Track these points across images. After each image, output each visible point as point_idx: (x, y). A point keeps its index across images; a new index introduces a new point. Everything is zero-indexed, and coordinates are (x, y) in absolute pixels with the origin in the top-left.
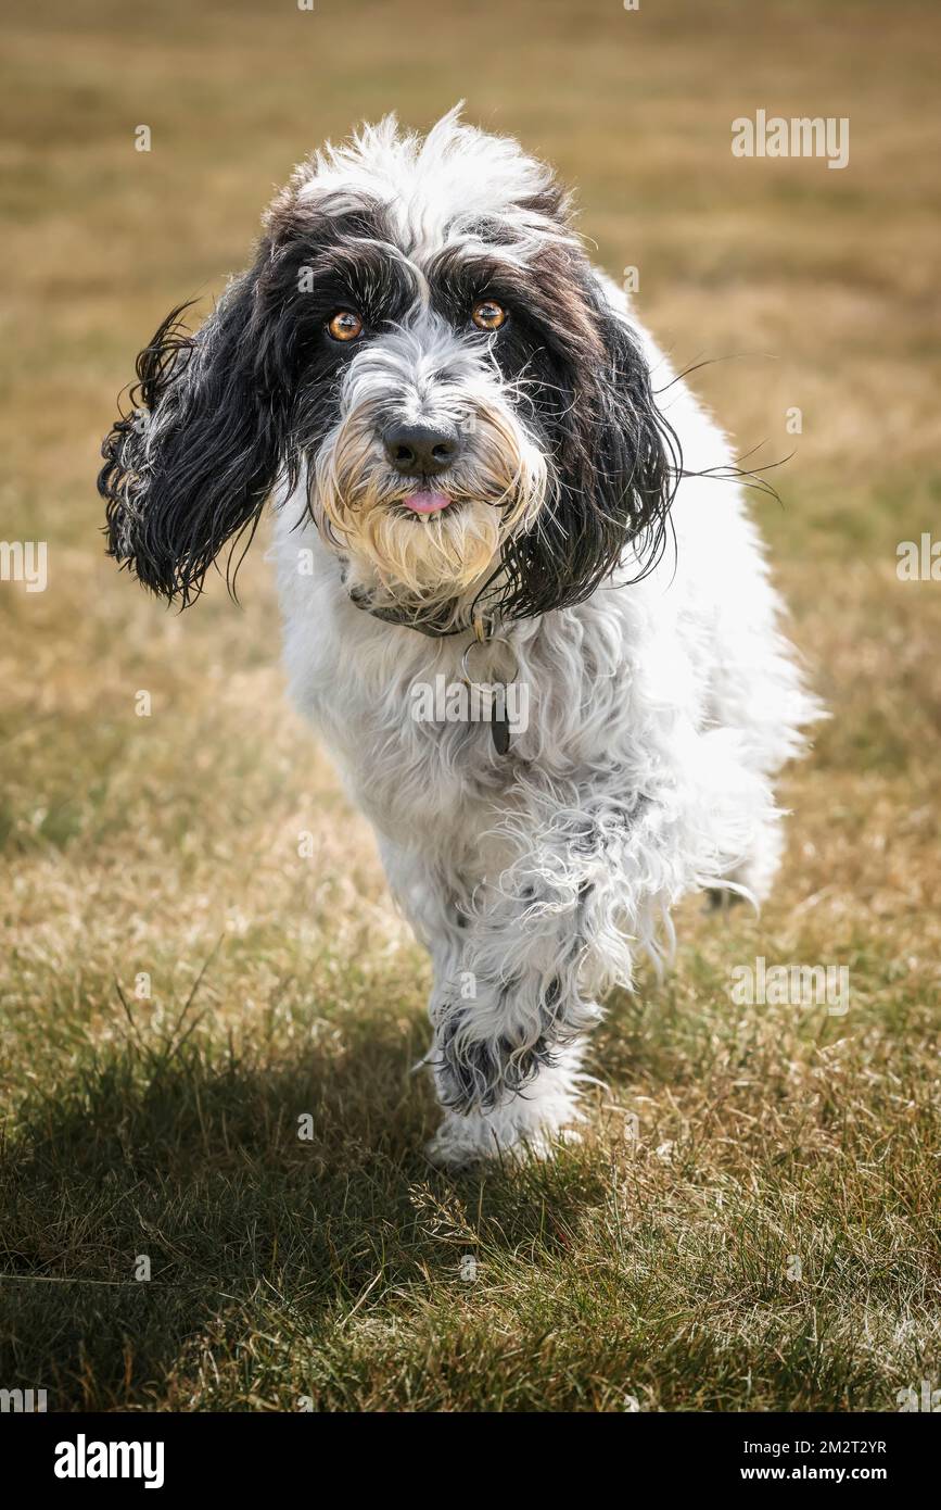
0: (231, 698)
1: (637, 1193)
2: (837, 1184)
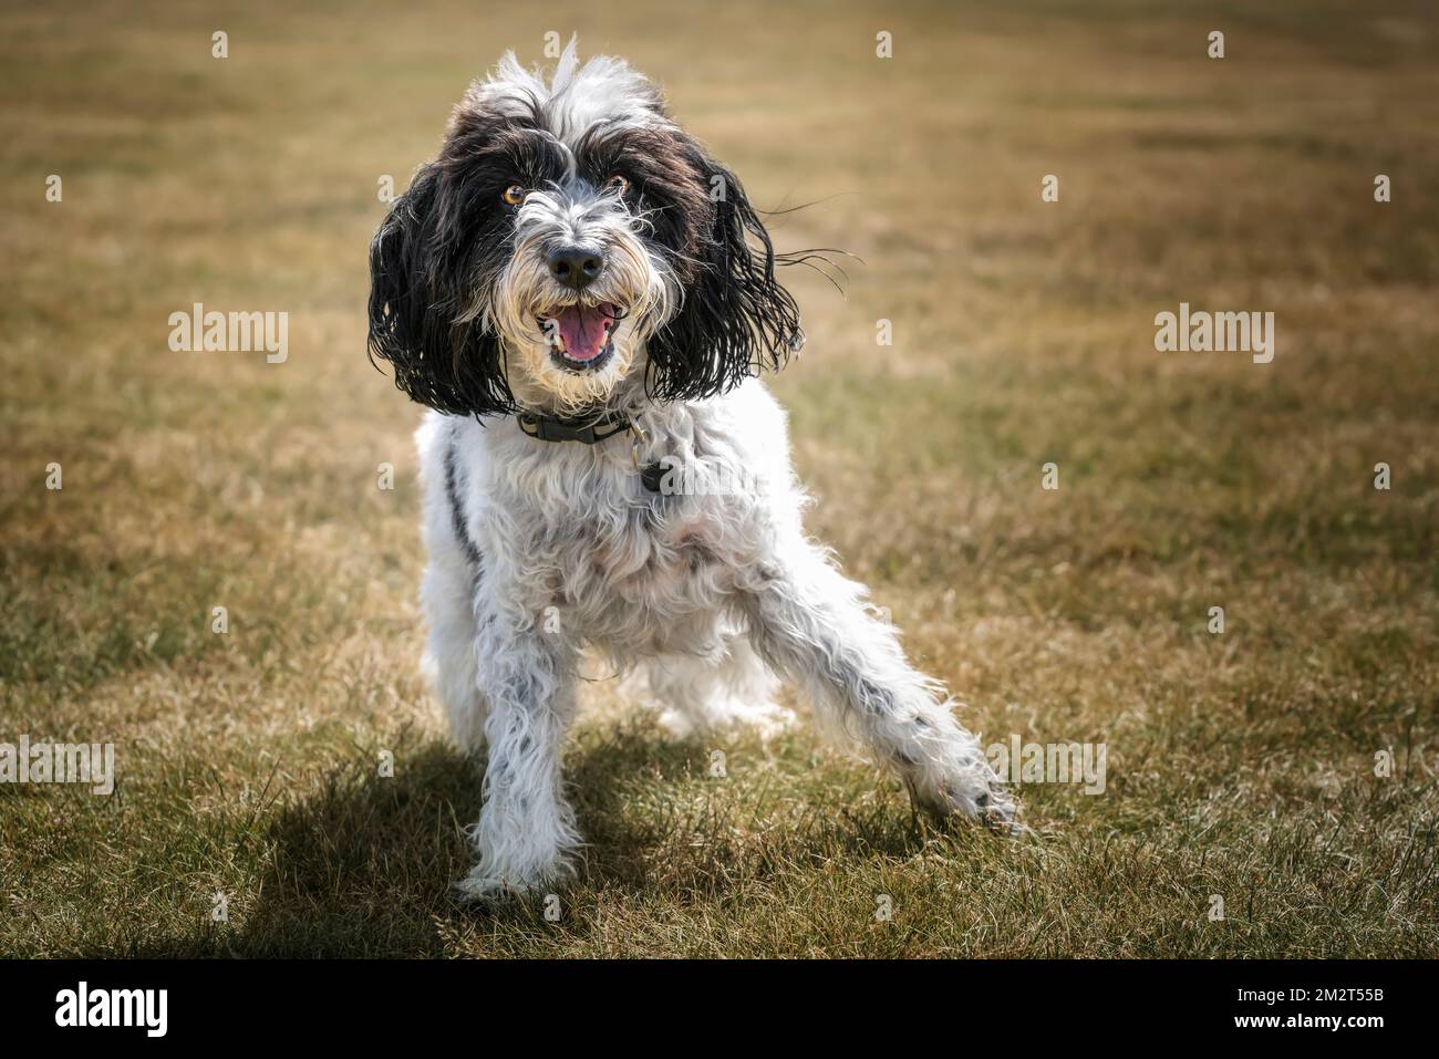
0: (301, 546)
1: (616, 930)
2: (771, 923)
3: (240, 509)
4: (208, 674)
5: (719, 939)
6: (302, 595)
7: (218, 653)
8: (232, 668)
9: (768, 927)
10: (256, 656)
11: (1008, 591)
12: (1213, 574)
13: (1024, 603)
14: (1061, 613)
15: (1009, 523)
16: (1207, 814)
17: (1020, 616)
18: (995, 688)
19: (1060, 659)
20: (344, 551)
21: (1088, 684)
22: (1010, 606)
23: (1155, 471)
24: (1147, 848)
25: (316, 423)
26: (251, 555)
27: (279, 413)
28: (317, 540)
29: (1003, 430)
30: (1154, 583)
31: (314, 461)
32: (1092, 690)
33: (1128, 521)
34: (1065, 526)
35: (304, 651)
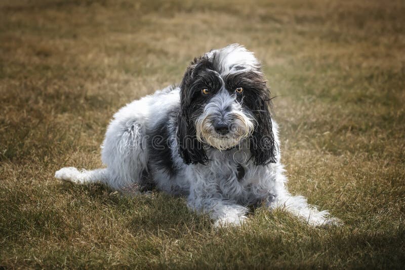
3: (35, 107)
4: (25, 163)
6: (58, 137)
7: (28, 156)
8: (33, 161)
10: (42, 158)
11: (308, 140)
12: (380, 136)
13: (313, 145)
14: (326, 148)
15: (308, 117)
16: (378, 218)
17: (312, 149)
18: (303, 173)
19: (326, 165)
20: (72, 123)
21: (336, 173)
22: (308, 145)
23: (360, 100)
24: (357, 229)
25: (61, 78)
26: (39, 124)
27: (49, 74)
28: (63, 118)
29: (306, 84)
30: (360, 139)
31: (61, 91)
32: (337, 175)
33: (350, 117)
34: (328, 117)
35: (58, 157)
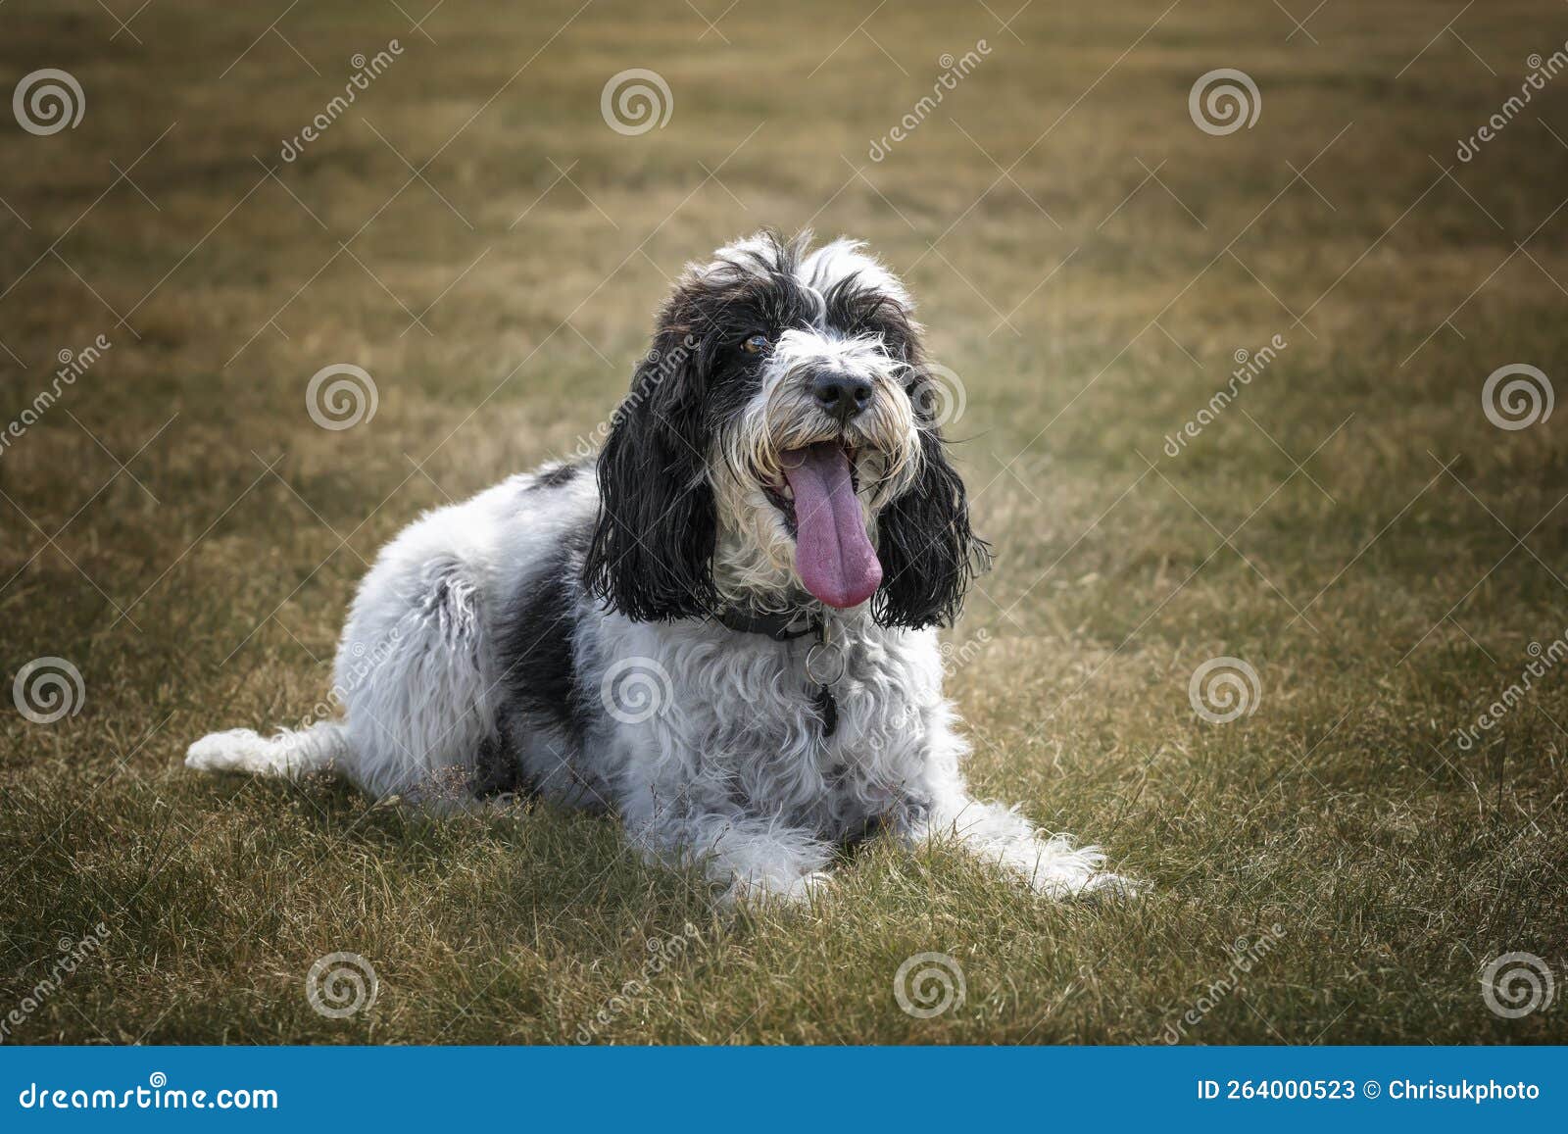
0: (201, 562)
1: (571, 1004)
2: (753, 995)
3: (130, 519)
5: (692, 1014)
7: (106, 686)
8: (121, 704)
9: (750, 1000)
10: (148, 691)
11: (1027, 605)
12: (1267, 583)
13: (1046, 620)
14: (1090, 630)
15: (1027, 525)
16: (1262, 863)
17: (1043, 635)
18: (1013, 719)
19: (1090, 686)
20: (252, 566)
21: (1122, 714)
22: (1029, 623)
23: (1198, 463)
24: (1192, 904)
25: (218, 418)
26: (142, 573)
27: (176, 408)
28: (221, 553)
29: (1019, 418)
30: (1199, 595)
31: (215, 463)
32: (1126, 720)
33: (1167, 523)
34: (1092, 527)
35: (205, 684)
